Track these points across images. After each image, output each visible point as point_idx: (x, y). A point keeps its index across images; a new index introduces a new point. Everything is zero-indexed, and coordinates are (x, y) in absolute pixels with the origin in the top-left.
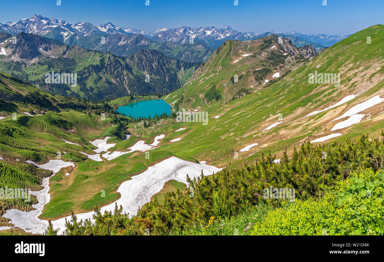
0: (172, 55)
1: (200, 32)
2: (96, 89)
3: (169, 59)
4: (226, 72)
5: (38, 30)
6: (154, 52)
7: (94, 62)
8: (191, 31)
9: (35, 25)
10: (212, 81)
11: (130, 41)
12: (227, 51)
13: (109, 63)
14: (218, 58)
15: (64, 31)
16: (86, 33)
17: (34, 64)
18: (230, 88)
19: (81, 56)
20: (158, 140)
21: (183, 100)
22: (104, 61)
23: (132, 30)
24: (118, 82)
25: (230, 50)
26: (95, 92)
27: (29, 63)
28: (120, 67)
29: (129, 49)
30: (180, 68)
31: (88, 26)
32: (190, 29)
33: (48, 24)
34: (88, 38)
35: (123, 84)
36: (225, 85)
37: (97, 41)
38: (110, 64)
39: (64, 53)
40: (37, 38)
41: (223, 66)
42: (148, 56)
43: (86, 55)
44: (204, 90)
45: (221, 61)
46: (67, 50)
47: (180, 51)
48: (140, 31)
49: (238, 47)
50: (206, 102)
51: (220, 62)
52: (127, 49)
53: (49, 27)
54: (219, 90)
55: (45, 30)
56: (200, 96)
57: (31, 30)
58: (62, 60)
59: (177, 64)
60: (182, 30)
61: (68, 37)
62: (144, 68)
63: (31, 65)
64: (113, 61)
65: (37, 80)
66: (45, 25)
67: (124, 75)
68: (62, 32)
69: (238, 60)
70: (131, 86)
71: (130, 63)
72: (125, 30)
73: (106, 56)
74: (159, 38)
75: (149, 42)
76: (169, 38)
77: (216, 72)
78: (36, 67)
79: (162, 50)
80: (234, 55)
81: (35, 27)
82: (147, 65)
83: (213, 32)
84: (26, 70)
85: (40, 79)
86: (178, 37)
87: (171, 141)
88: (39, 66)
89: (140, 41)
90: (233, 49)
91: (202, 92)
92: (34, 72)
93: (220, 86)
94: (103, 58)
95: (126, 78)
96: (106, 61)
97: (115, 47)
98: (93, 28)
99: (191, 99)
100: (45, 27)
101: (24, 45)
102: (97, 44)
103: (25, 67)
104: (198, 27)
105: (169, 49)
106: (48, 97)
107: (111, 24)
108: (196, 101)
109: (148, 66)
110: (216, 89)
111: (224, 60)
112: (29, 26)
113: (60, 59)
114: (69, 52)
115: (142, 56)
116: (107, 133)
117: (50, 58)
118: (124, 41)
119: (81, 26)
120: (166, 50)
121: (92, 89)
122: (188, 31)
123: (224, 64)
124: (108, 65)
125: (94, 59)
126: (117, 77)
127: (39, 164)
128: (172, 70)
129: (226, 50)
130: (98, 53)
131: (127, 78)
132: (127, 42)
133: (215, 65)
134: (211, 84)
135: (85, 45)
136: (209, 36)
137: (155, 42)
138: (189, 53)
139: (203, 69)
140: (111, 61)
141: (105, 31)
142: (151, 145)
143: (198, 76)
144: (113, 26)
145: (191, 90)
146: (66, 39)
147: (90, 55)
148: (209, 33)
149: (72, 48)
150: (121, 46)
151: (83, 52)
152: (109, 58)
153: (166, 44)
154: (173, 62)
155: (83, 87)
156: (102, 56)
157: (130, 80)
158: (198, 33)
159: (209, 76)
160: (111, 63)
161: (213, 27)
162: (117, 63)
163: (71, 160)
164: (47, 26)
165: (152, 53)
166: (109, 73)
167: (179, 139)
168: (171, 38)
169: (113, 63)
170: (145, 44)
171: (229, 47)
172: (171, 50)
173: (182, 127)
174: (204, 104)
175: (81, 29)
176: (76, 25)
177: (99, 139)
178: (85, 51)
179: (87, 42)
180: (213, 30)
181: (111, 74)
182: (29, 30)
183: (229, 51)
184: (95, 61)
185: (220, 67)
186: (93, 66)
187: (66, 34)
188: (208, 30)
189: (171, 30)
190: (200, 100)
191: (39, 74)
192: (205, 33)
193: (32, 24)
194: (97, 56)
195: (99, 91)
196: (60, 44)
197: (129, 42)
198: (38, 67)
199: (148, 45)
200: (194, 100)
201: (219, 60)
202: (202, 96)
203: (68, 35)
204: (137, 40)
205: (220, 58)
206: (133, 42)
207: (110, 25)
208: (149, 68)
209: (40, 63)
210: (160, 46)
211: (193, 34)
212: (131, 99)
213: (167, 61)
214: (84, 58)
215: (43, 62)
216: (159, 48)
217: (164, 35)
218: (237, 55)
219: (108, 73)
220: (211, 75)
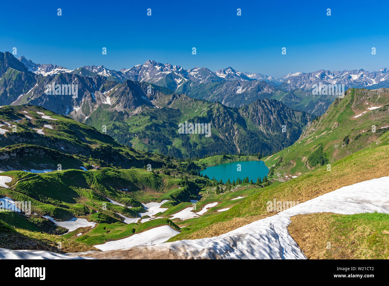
0: (301, 106)
1: (344, 76)
2: (200, 144)
3: (293, 111)
4: (341, 130)
5: (151, 77)
6: (274, 103)
7: (200, 114)
8: (330, 75)
9: (148, 72)
10: (322, 141)
11: (250, 88)
12: (348, 103)
13: (218, 115)
14: (335, 112)
15: (178, 77)
16: (202, 80)
17: (136, 115)
18: (342, 150)
19: (188, 106)
20: (207, 209)
21: (281, 164)
22: (212, 112)
23: (257, 75)
24: (227, 137)
25: (352, 101)
26: (198, 148)
27: (132, 114)
28: (230, 120)
29: (248, 99)
30: (306, 122)
31: (204, 72)
32: (329, 73)
33: (161, 70)
34: (202, 85)
35: (232, 140)
36: (336, 146)
37: (212, 88)
38: (218, 117)
39: (170, 103)
40: (143, 86)
41: (339, 121)
42: (266, 107)
43: (193, 105)
44: (309, 152)
45: (338, 115)
46: (173, 99)
47: (312, 102)
48: (267, 77)
49: (363, 97)
50: (309, 168)
51: (336, 117)
52: (246, 99)
53: (162, 73)
54: (327, 152)
55: (158, 76)
56: (303, 159)
57: (144, 77)
58: (166, 111)
59: (302, 117)
60: (319, 74)
61: (181, 85)
62: (259, 121)
63: (134, 115)
64: (223, 112)
65: (137, 132)
66: (158, 71)
67: (234, 129)
68: (176, 79)
69: (360, 115)
70: (242, 142)
71: (243, 115)
72: (249, 76)
73: (214, 107)
74: (287, 85)
75: (273, 90)
76: (301, 85)
77: (330, 129)
78: (137, 118)
79: (288, 99)
80: (356, 108)
81: (148, 74)
82: (263, 117)
83: (362, 76)
84: (128, 120)
85: (140, 131)
86: (312, 83)
87: (219, 211)
88: (142, 116)
89: (262, 88)
90: (355, 99)
91: (305, 154)
92: (135, 124)
93: (329, 148)
94: (211, 109)
95: (236, 133)
96: (214, 112)
97: (232, 95)
98: (210, 74)
99: (292, 162)
100: (158, 74)
101: (128, 94)
102: (212, 93)
103: (127, 118)
104: (342, 70)
105: (297, 98)
106: (122, 151)
107: (231, 68)
108: (297, 165)
109: (265, 119)
110: (323, 152)
111: (342, 114)
112: (142, 73)
113: (164, 109)
114: (175, 102)
115: (257, 107)
116: (168, 195)
117: (154, 108)
118: (243, 89)
119: (196, 72)
120: (293, 100)
121: (196, 145)
122: (326, 75)
123: (340, 119)
124: (216, 117)
125: (201, 109)
126: (226, 132)
127: (57, 221)
128: (296, 125)
129: (347, 101)
130: (206, 104)
131: (238, 133)
132: (246, 90)
133: (330, 121)
134: (319, 144)
135: (199, 93)
136: (355, 81)
137: (280, 90)
138: (323, 104)
139: (316, 124)
140: (220, 112)
141: (224, 77)
142: (197, 213)
143: (309, 133)
144: (233, 70)
145: (294, 151)
146: (179, 86)
147: (197, 105)
148: (355, 77)
149: (178, 97)
150: (239, 95)
151: (190, 101)
152: (218, 110)
153: (294, 93)
154: (299, 114)
155: (185, 142)
156: (211, 106)
157: (241, 135)
158: (340, 78)
159: (321, 134)
160: (220, 115)
161: (362, 70)
162: (227, 115)
163: (95, 220)
164: (160, 73)
165: (271, 104)
166: (217, 126)
167: (227, 209)
168: (303, 85)
169: (222, 114)
170: (268, 92)
171: (351, 98)
172: (301, 99)
173: (241, 196)
174: (306, 169)
175: (196, 75)
176: (191, 71)
177: (155, 201)
178: (192, 101)
179: (201, 89)
180: (362, 73)
181: (219, 128)
182: (142, 77)
183: (349, 103)
184: (202, 112)
185: (335, 123)
186: (198, 117)
187: (179, 81)
188: (354, 74)
189: (305, 74)
190: (302, 164)
191: (140, 126)
192: (350, 77)
193: (145, 71)
194: (206, 106)
195: (203, 147)
196: (169, 92)
197: (249, 90)
198: (140, 118)
199: (272, 94)
200: (295, 164)
201: (335, 114)
202: (305, 159)
203: (181, 82)
204: (259, 88)
205: (337, 112)
206: (254, 90)
207: (230, 70)
208: (265, 121)
209: (143, 114)
210: (287, 95)
211: (334, 79)
212: (223, 158)
213: (290, 113)
214: (190, 108)
215: (146, 113)
216: (285, 98)
217: (294, 81)
218: (361, 107)
219: (215, 127)
220: (323, 134)
